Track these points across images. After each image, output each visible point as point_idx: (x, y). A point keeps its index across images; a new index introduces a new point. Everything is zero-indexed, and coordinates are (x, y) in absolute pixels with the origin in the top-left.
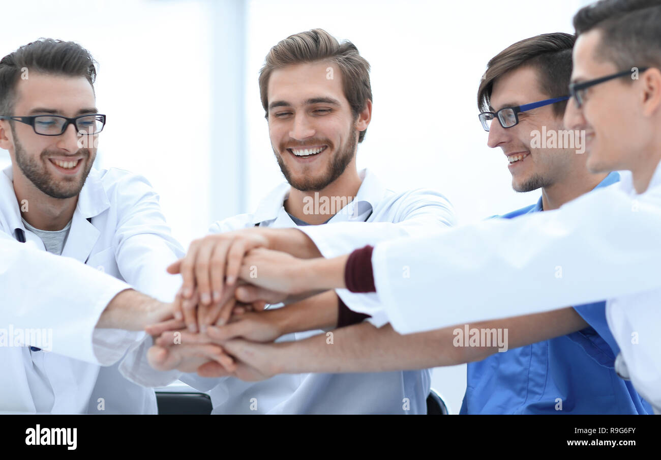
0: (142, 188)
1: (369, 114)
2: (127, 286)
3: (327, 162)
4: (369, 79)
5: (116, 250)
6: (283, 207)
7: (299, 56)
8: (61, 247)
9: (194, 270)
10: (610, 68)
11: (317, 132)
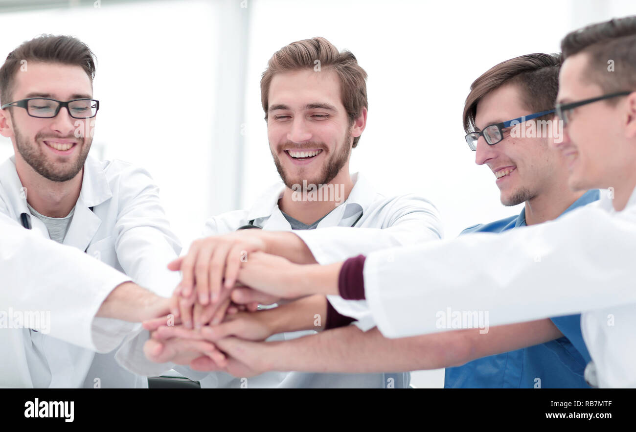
0: (143, 180)
1: (364, 121)
2: (128, 279)
3: (322, 165)
4: (366, 87)
5: (116, 240)
6: (278, 206)
7: (300, 63)
8: (63, 233)
9: (194, 269)
10: (595, 91)
11: (313, 136)
